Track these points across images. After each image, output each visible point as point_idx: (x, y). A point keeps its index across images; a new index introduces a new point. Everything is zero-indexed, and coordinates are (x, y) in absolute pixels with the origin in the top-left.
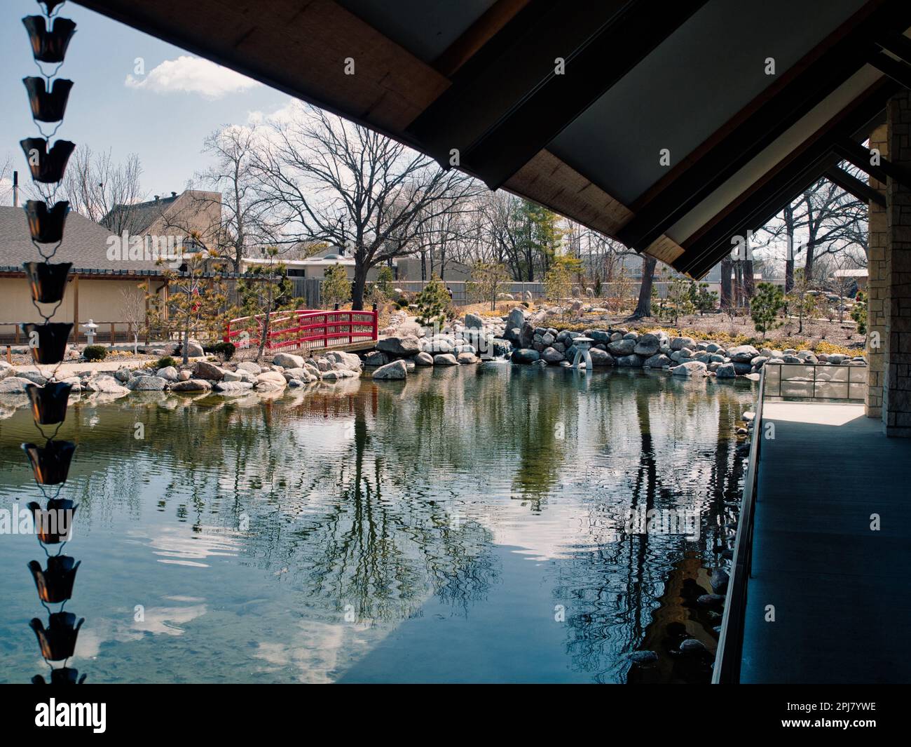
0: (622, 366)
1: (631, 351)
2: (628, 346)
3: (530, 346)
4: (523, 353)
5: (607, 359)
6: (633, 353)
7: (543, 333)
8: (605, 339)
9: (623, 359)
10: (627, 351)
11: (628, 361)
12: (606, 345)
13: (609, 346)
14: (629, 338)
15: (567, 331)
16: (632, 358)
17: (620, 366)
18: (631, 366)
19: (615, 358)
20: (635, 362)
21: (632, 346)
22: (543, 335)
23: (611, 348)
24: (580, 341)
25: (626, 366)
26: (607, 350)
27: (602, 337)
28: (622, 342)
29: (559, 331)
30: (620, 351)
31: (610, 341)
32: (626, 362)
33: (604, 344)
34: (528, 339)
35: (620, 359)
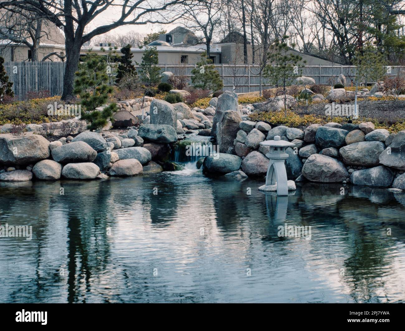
1: (375, 161)
2: (371, 152)
3: (230, 148)
4: (215, 160)
6: (377, 164)
7: (248, 129)
8: (336, 141)
9: (362, 174)
10: (369, 160)
11: (368, 178)
12: (338, 148)
13: (341, 151)
14: (373, 139)
15: (282, 127)
16: (375, 172)
17: (356, 185)
18: (372, 187)
19: (351, 170)
20: (378, 179)
21: (377, 151)
22: (248, 132)
23: (344, 155)
24: (272, 147)
25: (365, 186)
26: (339, 158)
27: (332, 136)
28: (363, 145)
29: (273, 126)
30: (357, 160)
31: (344, 144)
32: (365, 179)
33: (334, 147)
34: (228, 138)
35: (356, 174)
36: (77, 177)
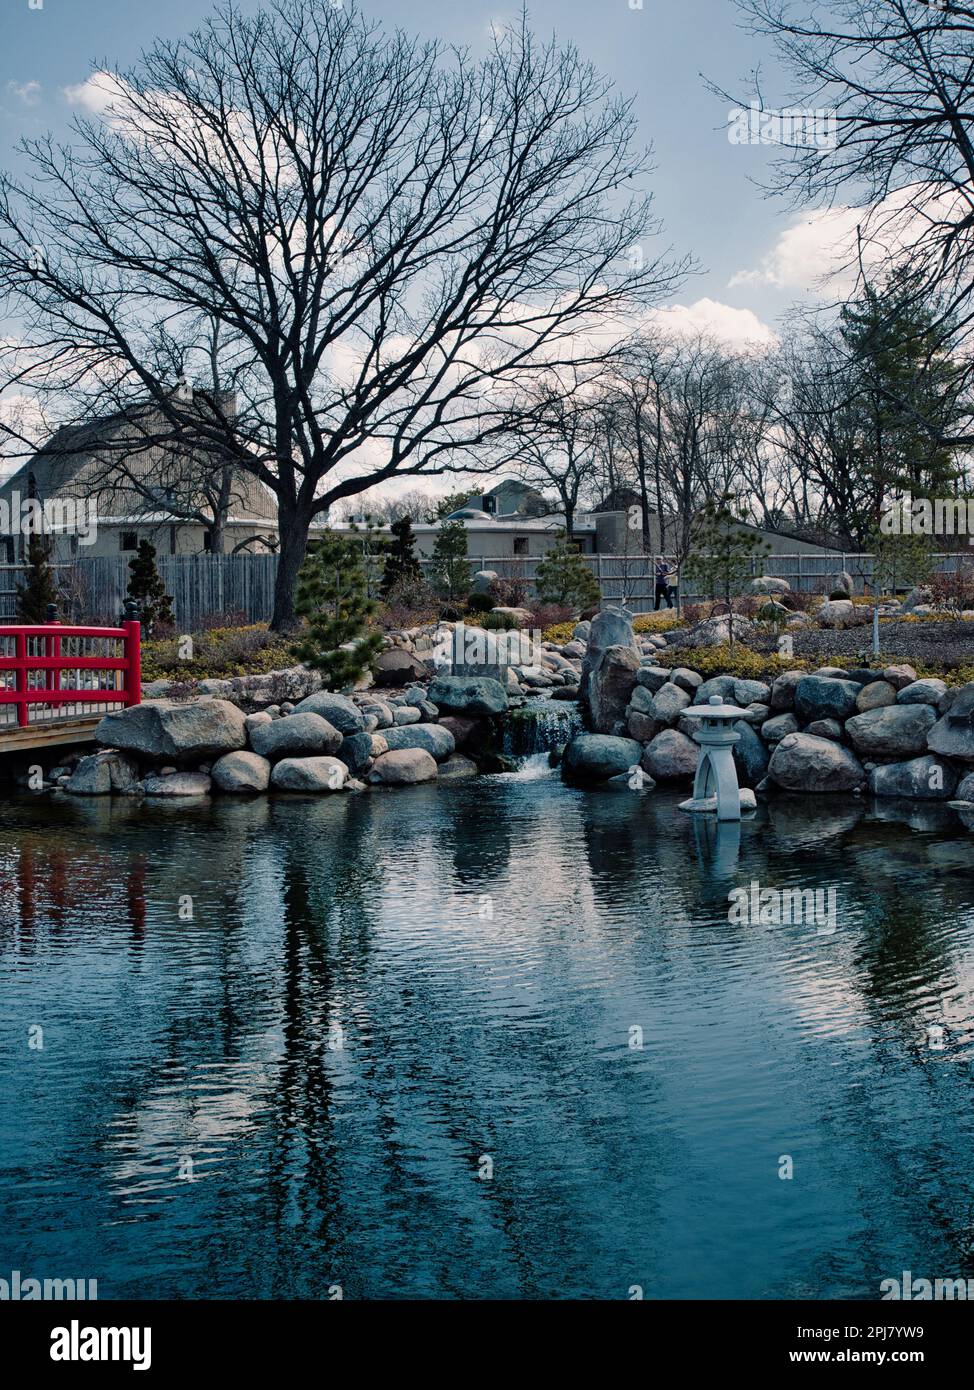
0: (886, 798)
1: (918, 745)
2: (910, 727)
3: (619, 725)
4: (586, 749)
5: (836, 773)
6: (924, 751)
7: (656, 684)
8: (839, 705)
9: (891, 773)
10: (906, 743)
11: (906, 781)
12: (841, 721)
13: (848, 726)
14: (914, 699)
15: (726, 677)
16: (920, 768)
17: (881, 796)
18: (914, 799)
19: (869, 765)
20: (925, 781)
21: (923, 725)
22: (654, 690)
23: (855, 734)
24: (705, 719)
25: (900, 797)
26: (844, 740)
27: (829, 696)
28: (894, 712)
29: (707, 676)
30: (882, 743)
31: (855, 710)
32: (900, 784)
33: (835, 718)
34: (614, 704)
35: (881, 772)
36: (302, 786)
